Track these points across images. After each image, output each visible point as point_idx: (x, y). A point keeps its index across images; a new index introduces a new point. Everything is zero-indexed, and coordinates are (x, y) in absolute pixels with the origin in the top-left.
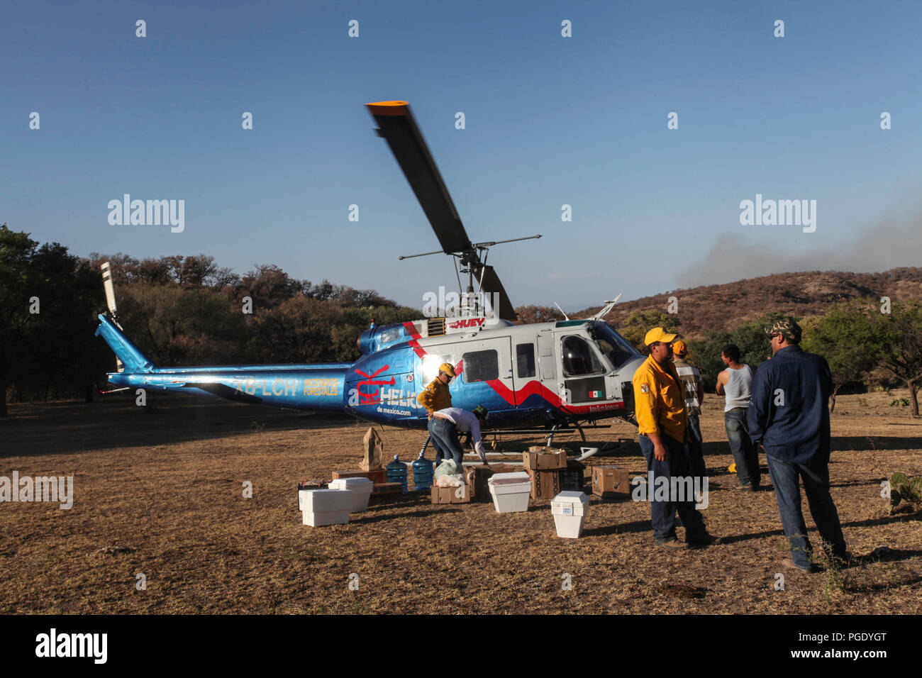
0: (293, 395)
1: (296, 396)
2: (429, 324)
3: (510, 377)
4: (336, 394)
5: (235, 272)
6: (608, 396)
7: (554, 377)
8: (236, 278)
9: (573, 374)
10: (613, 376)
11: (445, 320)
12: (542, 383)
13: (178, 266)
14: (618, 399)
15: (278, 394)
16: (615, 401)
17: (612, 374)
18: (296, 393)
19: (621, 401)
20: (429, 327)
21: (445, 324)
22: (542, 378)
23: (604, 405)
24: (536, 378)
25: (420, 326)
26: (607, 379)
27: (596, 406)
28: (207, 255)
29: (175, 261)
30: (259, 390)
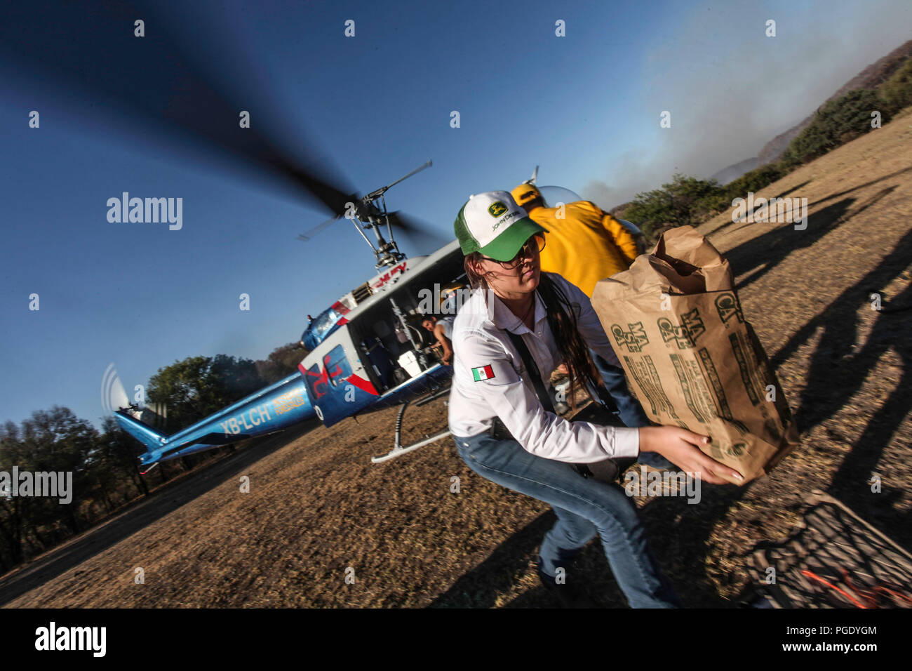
0: (269, 418)
1: (272, 420)
2: (354, 294)
4: (303, 403)
11: (368, 284)
15: (257, 424)
18: (271, 417)
20: (356, 298)
21: (370, 288)
25: (346, 301)
30: (242, 426)
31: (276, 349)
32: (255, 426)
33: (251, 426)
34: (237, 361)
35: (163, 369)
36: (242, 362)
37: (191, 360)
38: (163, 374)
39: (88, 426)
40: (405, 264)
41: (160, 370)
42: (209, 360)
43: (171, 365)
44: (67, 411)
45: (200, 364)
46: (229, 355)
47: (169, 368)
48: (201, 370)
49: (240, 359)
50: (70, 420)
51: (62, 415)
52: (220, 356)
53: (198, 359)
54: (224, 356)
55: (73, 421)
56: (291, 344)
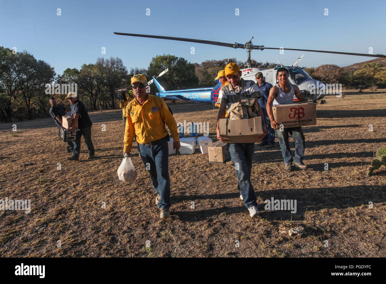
4: (209, 98)
5: (242, 62)
8: (243, 63)
13: (227, 61)
18: (198, 98)
28: (235, 58)
29: (226, 60)
30: (189, 97)
31: (207, 60)
32: (193, 99)
33: (191, 98)
34: (188, 63)
35: (158, 56)
36: (190, 64)
37: (170, 56)
38: (158, 58)
42: (177, 58)
43: (162, 55)
44: (121, 61)
45: (173, 59)
46: (186, 60)
47: (160, 56)
48: (172, 62)
49: (189, 63)
50: (121, 65)
52: (182, 58)
53: (173, 57)
54: (184, 59)
55: (122, 65)
56: (215, 61)
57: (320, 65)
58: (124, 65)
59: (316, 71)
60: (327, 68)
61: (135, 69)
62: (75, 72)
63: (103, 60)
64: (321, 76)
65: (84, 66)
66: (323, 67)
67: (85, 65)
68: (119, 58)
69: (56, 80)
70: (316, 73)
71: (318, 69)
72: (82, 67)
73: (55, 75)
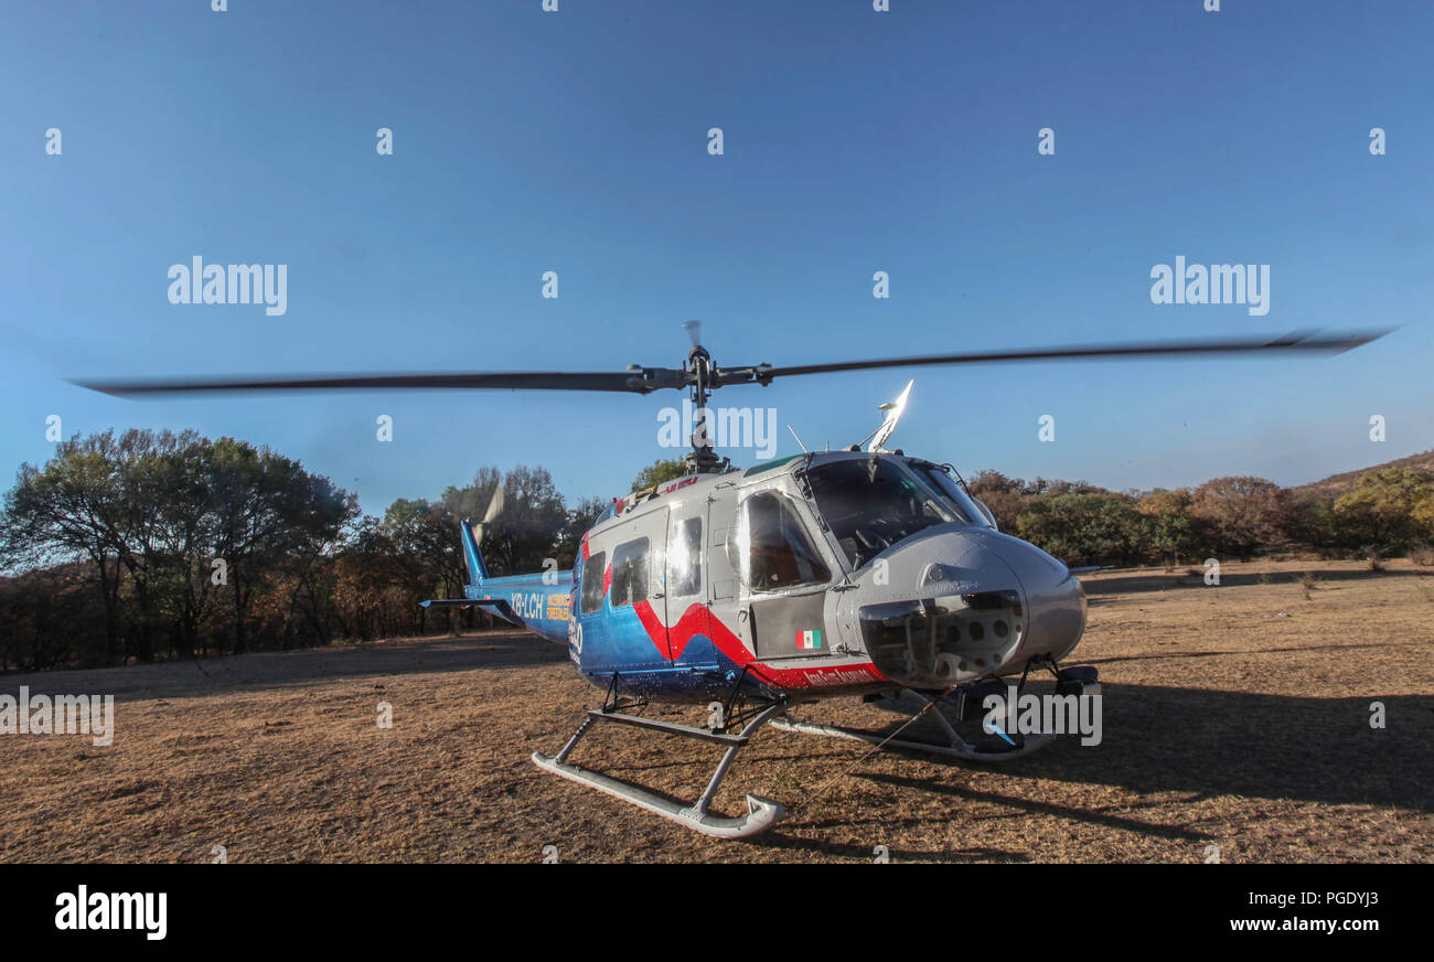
3: (661, 596)
6: (833, 649)
7: (733, 598)
9: (763, 588)
10: (843, 589)
12: (712, 610)
14: (855, 654)
15: (531, 617)
16: (850, 660)
17: (842, 584)
19: (867, 660)
22: (711, 598)
23: (830, 669)
24: (701, 598)
26: (831, 597)
27: (813, 671)
30: (523, 610)
32: (530, 619)
39: (563, 503)
40: (696, 478)
41: (657, 463)
44: (547, 478)
47: (667, 464)
50: (547, 489)
51: (541, 480)
55: (550, 491)
57: (1206, 482)
58: (558, 489)
59: (1198, 500)
60: (1233, 489)
61: (592, 500)
62: (422, 509)
63: (494, 473)
64: (1216, 517)
65: (450, 492)
66: (1216, 485)
67: (452, 489)
68: (543, 469)
69: (358, 534)
70: (1196, 506)
71: (1202, 493)
72: (443, 496)
73: (356, 515)
